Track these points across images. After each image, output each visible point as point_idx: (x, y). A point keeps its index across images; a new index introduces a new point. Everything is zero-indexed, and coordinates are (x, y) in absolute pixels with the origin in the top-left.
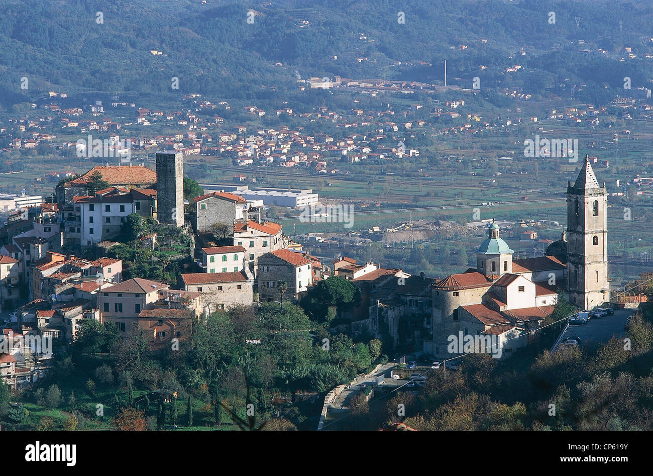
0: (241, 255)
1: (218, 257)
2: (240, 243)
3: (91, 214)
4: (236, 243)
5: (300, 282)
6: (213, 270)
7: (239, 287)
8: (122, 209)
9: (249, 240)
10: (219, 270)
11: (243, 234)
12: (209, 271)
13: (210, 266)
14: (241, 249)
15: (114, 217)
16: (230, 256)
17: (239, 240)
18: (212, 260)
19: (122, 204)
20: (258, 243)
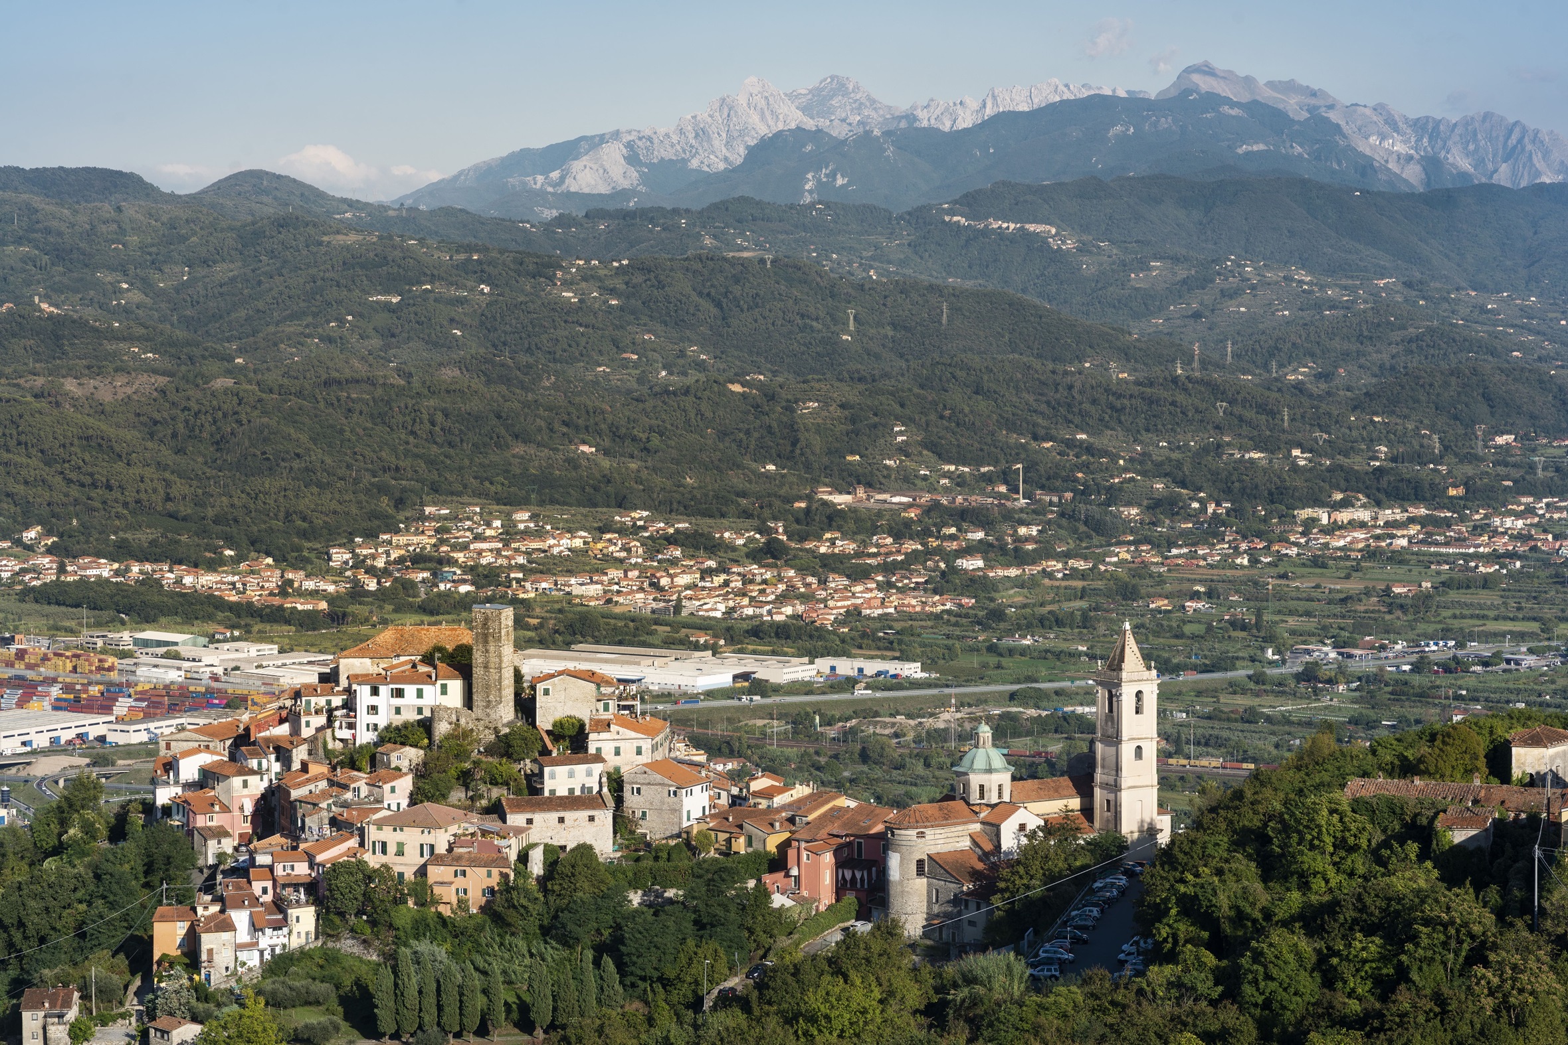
0: (598, 768)
1: (562, 771)
2: (599, 750)
3: (374, 701)
4: (592, 750)
5: (689, 812)
6: (553, 792)
7: (592, 819)
8: (420, 694)
9: (613, 745)
10: (562, 792)
11: (604, 735)
12: (547, 794)
13: (548, 785)
14: (598, 758)
15: (408, 706)
16: (580, 769)
17: (599, 745)
18: (553, 776)
19: (420, 687)
20: (628, 748)
